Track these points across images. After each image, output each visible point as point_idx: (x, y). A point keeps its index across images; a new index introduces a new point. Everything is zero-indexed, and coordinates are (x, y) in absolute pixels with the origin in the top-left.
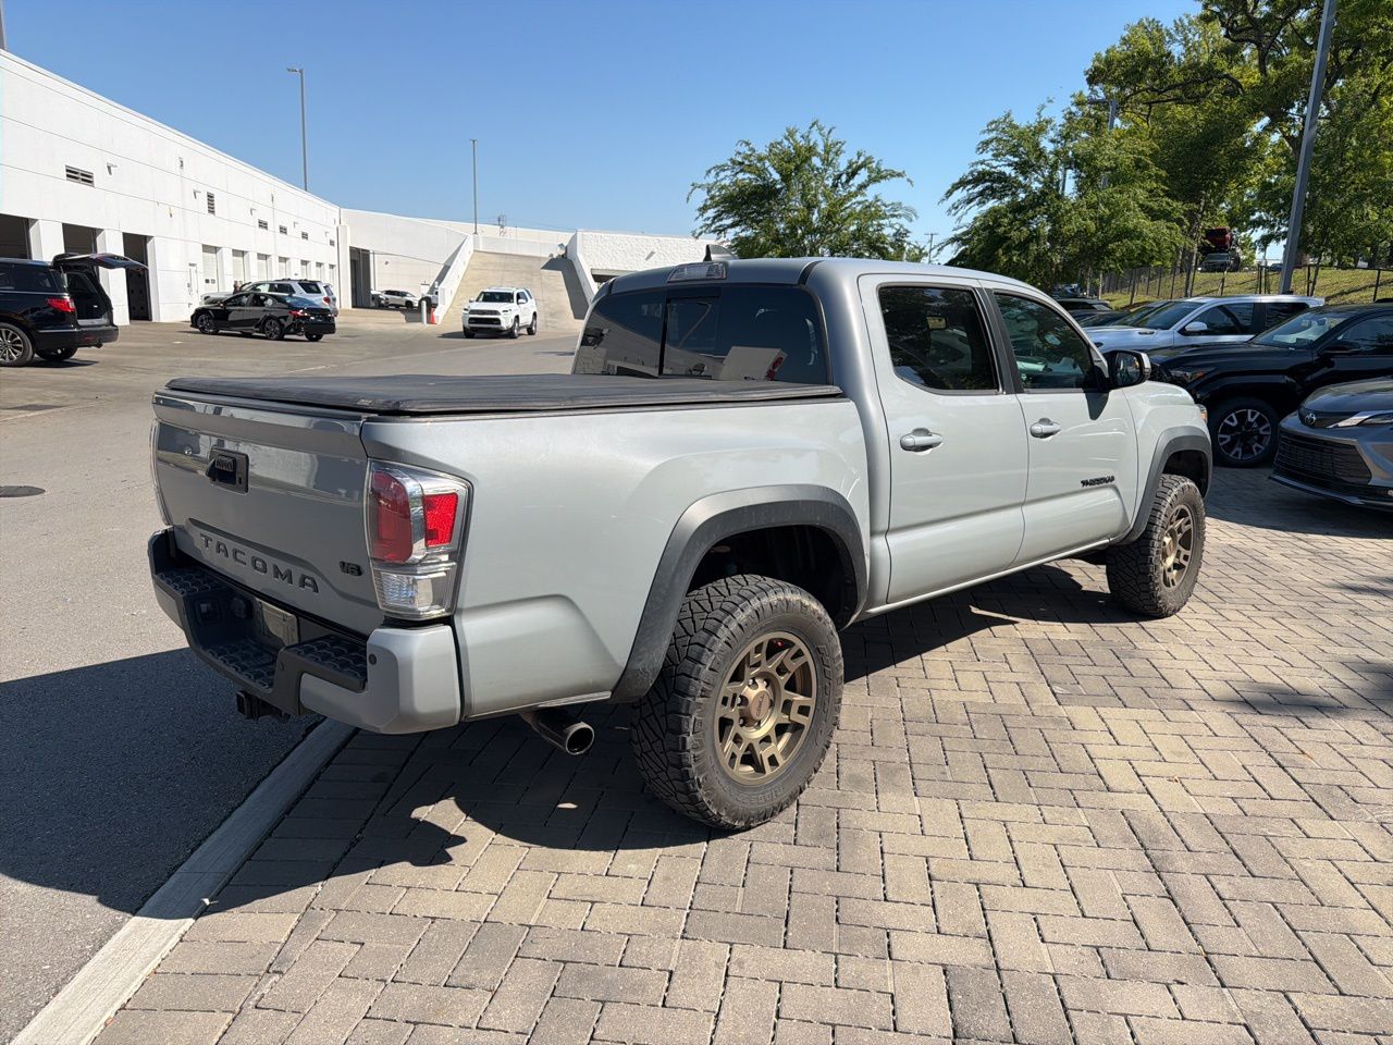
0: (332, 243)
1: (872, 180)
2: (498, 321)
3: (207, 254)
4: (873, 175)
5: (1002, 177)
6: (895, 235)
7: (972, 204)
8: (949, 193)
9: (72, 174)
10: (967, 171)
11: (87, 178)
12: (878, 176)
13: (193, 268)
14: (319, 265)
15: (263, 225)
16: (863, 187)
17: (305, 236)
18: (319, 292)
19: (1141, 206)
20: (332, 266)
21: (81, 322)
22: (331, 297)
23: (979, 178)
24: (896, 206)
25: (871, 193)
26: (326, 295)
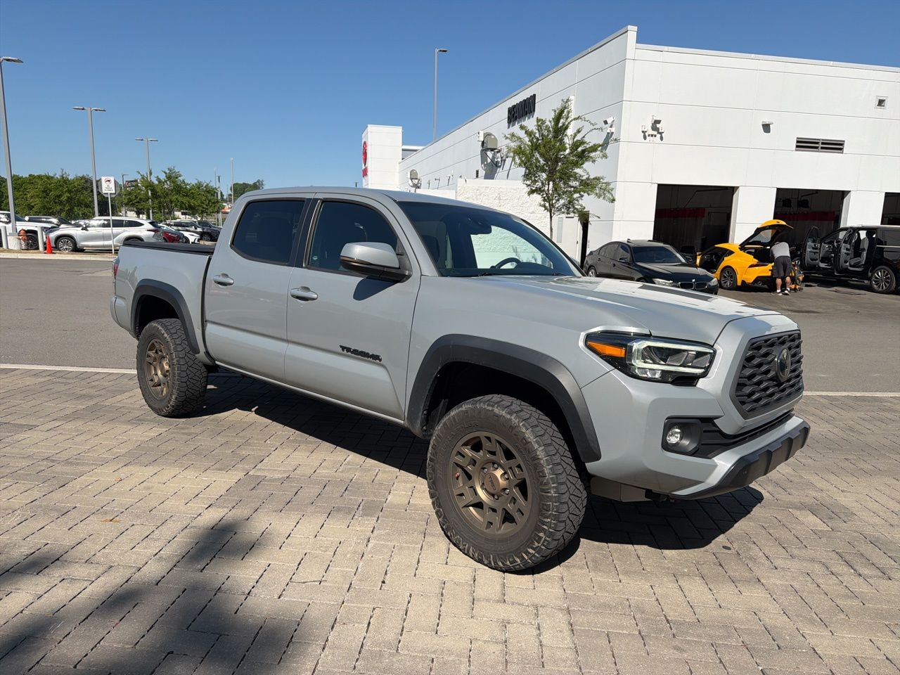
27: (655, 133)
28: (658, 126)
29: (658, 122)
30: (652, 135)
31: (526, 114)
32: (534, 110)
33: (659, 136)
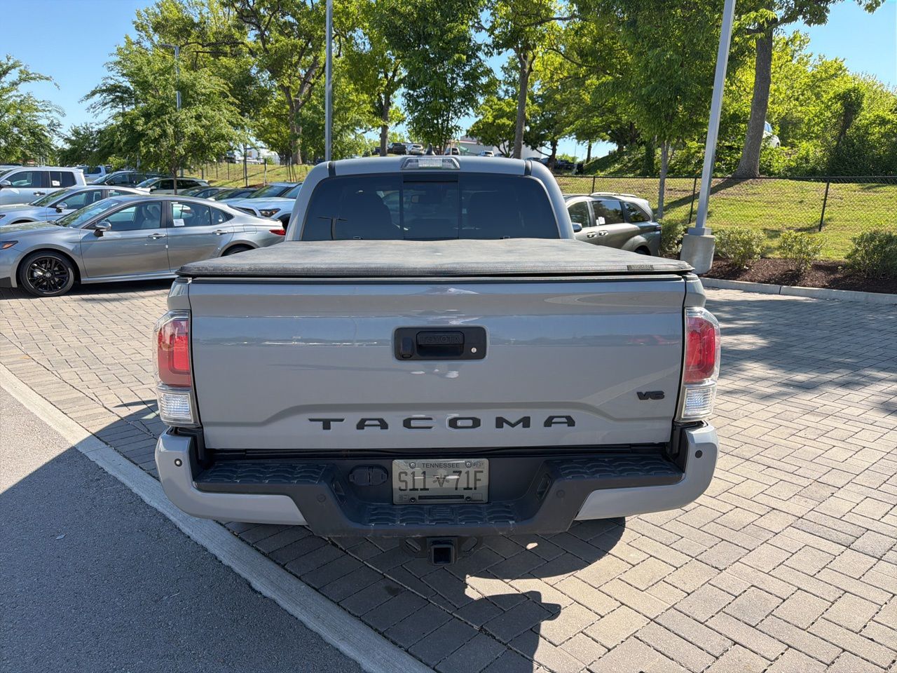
1: (21, 80)
4: (24, 76)
5: (126, 90)
6: (49, 125)
7: (107, 106)
8: (88, 97)
10: (101, 82)
12: (26, 78)
16: (14, 84)
19: (228, 121)
23: (112, 90)
24: (47, 104)
25: (23, 89)
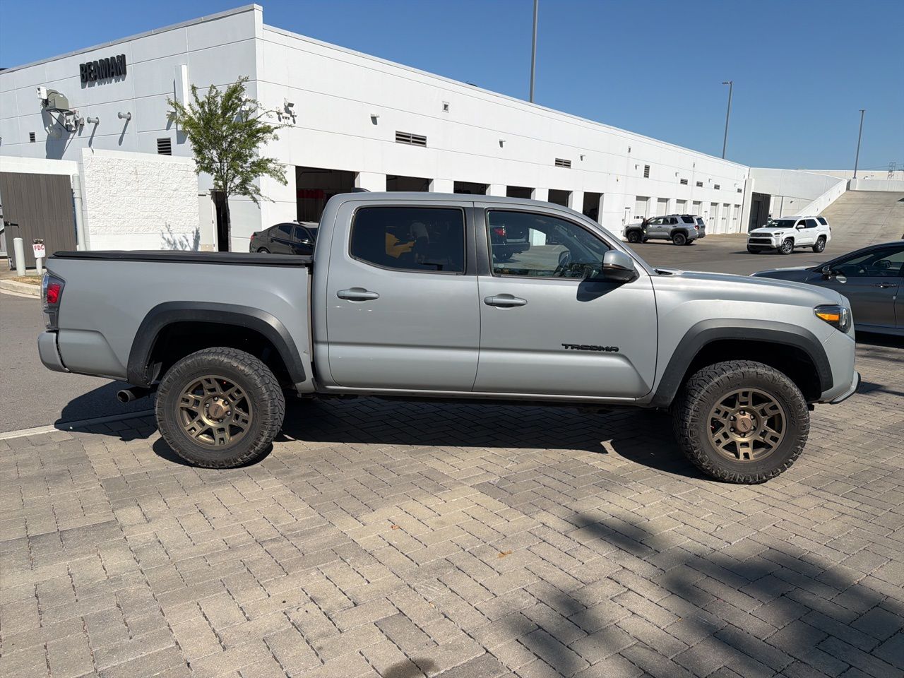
0: (739, 191)
2: (770, 241)
3: (639, 202)
9: (559, 163)
11: (567, 164)
13: (628, 210)
14: (726, 205)
15: (684, 182)
17: (717, 187)
18: (693, 222)
20: (737, 206)
21: (508, 240)
22: (700, 226)
26: (697, 224)
27: (289, 115)
28: (290, 108)
29: (291, 105)
30: (286, 118)
31: (113, 75)
32: (125, 73)
33: (291, 118)
